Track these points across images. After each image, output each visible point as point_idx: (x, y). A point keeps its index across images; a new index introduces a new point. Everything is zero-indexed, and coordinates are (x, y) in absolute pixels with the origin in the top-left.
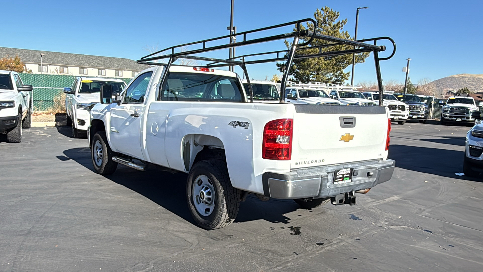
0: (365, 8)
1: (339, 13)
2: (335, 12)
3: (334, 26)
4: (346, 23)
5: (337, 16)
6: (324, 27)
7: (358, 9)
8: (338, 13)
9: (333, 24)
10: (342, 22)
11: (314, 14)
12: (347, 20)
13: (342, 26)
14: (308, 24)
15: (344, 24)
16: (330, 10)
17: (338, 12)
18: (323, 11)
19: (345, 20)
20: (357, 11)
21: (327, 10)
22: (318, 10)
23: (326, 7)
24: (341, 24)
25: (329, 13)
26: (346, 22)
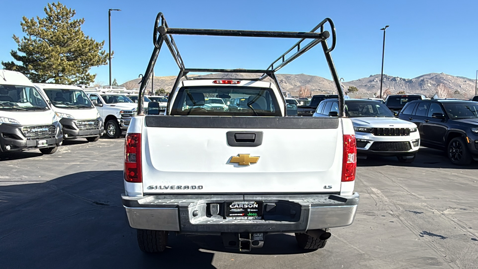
0: (118, 10)
1: (75, 12)
2: (70, 9)
3: (71, 24)
4: (84, 23)
5: (73, 14)
6: (60, 25)
7: (110, 10)
8: (73, 11)
9: (69, 22)
10: (80, 21)
11: (44, 9)
12: (84, 20)
13: (80, 25)
14: (40, 19)
15: (82, 24)
16: (63, 7)
17: (75, 10)
18: (55, 6)
19: (82, 19)
20: (109, 12)
21: (60, 6)
22: (50, 4)
23: (59, 2)
24: (78, 23)
25: (63, 9)
26: (83, 21)
